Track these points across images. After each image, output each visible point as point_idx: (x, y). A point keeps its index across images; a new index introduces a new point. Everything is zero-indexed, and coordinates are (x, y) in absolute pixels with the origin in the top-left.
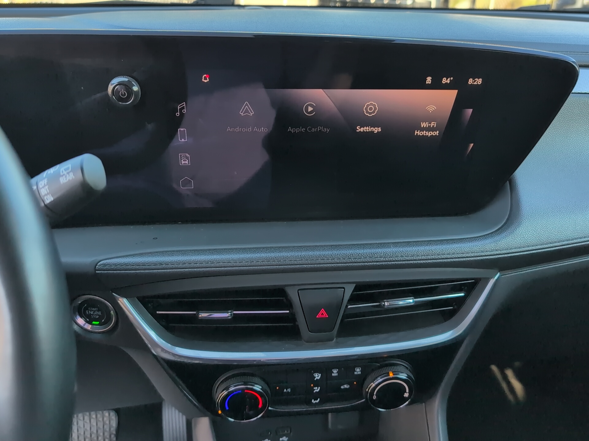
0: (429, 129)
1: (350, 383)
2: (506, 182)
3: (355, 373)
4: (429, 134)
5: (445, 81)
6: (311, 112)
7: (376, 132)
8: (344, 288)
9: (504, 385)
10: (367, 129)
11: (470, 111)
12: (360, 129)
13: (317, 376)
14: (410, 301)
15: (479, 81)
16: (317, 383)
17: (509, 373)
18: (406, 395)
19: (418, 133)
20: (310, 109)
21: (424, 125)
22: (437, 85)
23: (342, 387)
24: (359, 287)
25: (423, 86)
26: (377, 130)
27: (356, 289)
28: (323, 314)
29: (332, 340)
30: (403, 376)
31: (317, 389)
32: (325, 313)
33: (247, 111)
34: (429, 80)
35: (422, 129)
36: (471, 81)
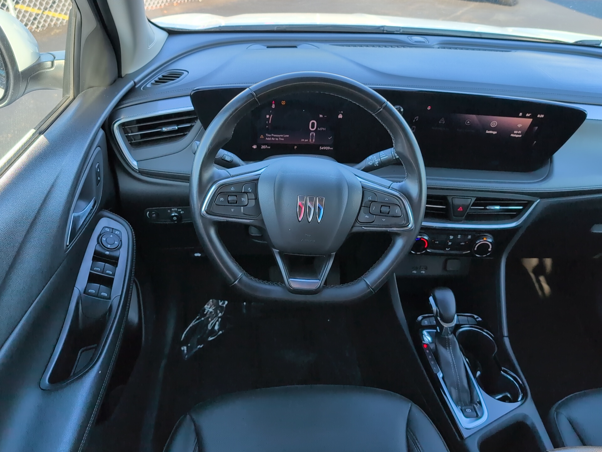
0: (517, 134)
1: (465, 242)
2: (548, 159)
3: (468, 238)
4: (517, 136)
5: (528, 115)
6: (469, 124)
7: (494, 133)
8: (471, 199)
9: (537, 286)
10: (491, 132)
11: (537, 127)
12: (487, 132)
13: (451, 237)
14: (498, 207)
15: (542, 116)
16: (450, 241)
17: (542, 279)
18: (490, 250)
19: (512, 135)
20: (468, 122)
21: (515, 132)
22: (524, 116)
23: (461, 244)
24: (478, 199)
25: (518, 116)
26: (495, 133)
27: (475, 200)
28: (460, 209)
29: (462, 221)
30: (490, 240)
31: (450, 243)
32: (461, 209)
33: (442, 122)
34: (521, 114)
35: (514, 134)
36: (539, 116)
